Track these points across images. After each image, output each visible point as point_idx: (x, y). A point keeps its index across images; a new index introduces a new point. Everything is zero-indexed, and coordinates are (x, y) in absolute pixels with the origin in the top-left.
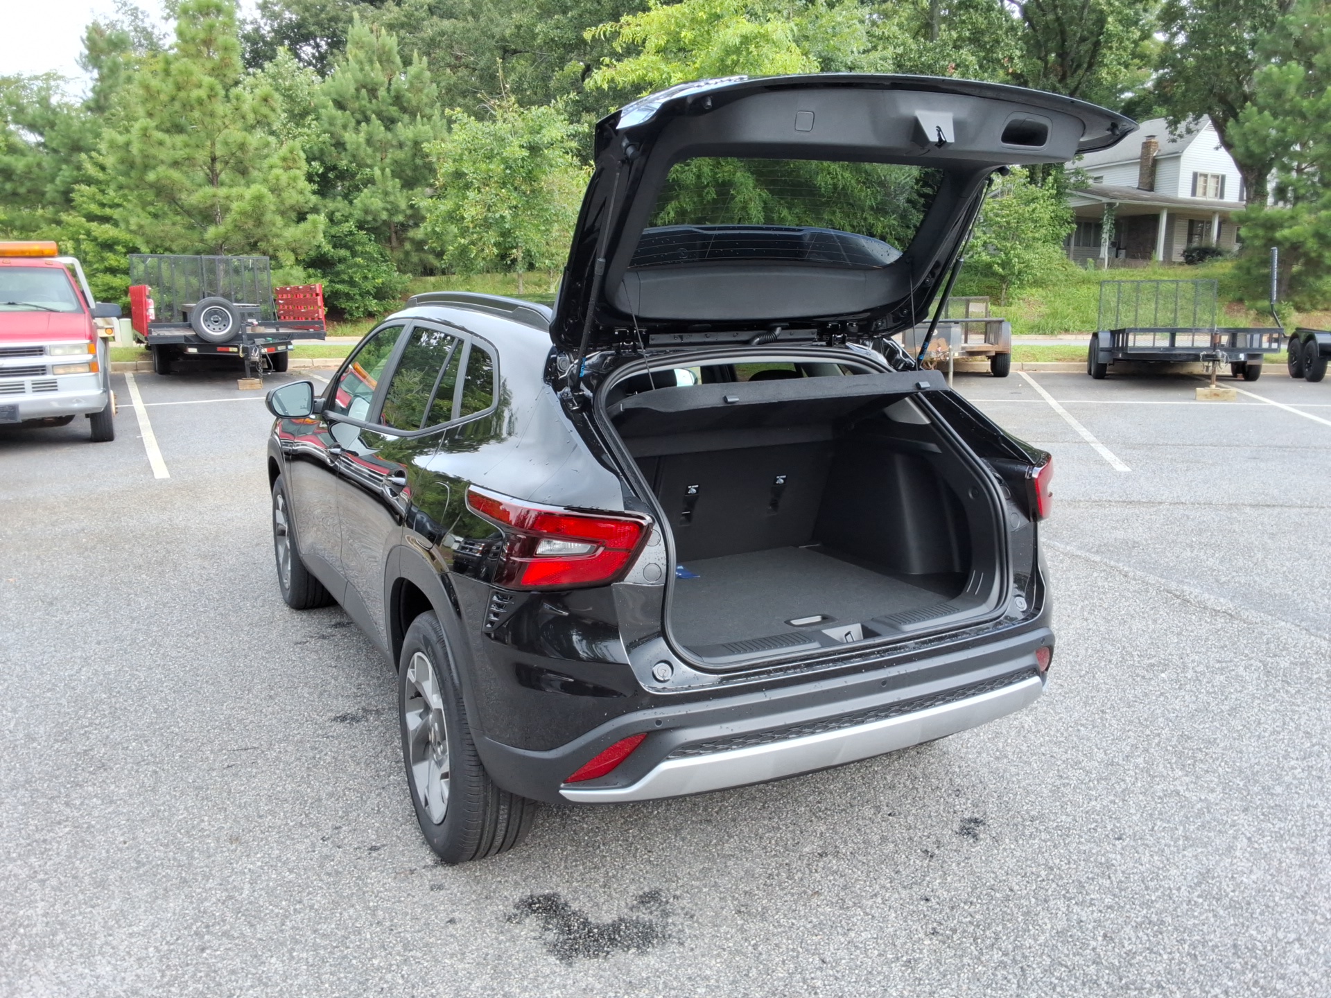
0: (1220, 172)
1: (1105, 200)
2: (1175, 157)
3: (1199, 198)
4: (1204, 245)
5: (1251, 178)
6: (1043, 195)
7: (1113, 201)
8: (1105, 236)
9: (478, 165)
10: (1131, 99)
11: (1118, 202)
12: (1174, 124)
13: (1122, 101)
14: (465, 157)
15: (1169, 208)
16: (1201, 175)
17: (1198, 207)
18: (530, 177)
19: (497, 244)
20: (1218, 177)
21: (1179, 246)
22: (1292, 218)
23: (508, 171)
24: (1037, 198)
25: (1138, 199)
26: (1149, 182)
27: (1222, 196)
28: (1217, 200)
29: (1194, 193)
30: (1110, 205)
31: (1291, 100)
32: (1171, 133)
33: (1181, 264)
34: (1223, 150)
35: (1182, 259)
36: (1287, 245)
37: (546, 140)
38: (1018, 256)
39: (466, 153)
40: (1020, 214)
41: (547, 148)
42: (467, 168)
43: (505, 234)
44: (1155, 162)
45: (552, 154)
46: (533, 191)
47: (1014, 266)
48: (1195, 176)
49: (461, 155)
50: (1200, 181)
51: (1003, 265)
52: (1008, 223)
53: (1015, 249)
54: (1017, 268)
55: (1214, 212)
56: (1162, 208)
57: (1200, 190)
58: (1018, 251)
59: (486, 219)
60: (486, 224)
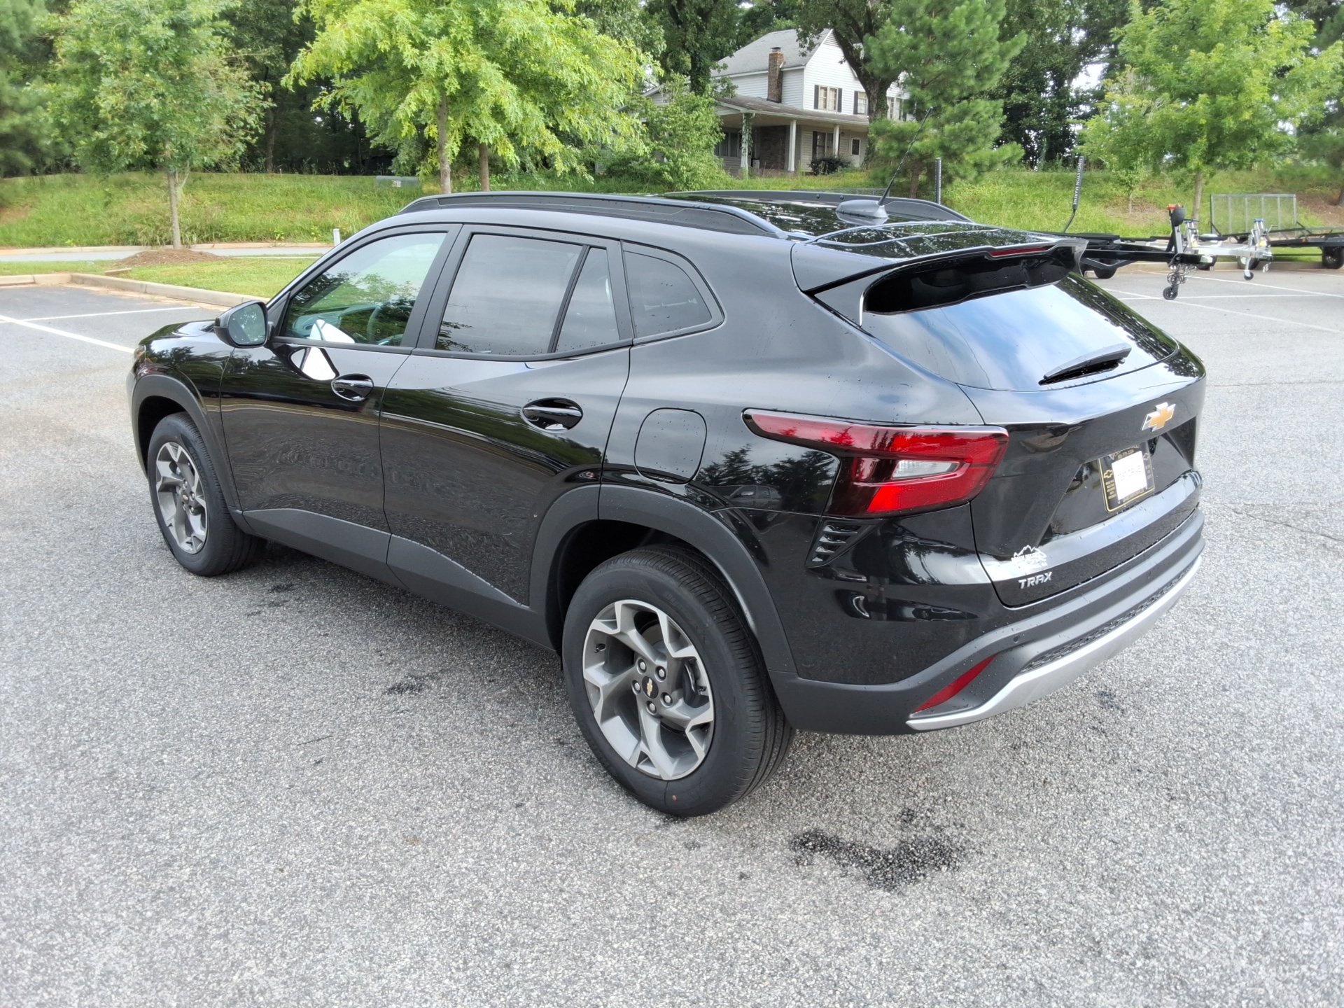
0: (837, 86)
1: (743, 110)
2: (799, 69)
3: (821, 110)
4: (827, 156)
5: (874, 92)
6: (704, 103)
7: (750, 111)
8: (745, 146)
9: (110, 44)
10: (752, 10)
11: (754, 112)
12: (803, 36)
13: (741, 11)
14: (91, 35)
15: (798, 120)
16: (822, 88)
17: (821, 119)
18: (178, 62)
19: (144, 139)
20: (835, 90)
21: (807, 158)
22: (921, 131)
23: (150, 53)
24: (698, 106)
25: (772, 110)
26: (777, 92)
27: (840, 110)
28: (835, 113)
29: (816, 106)
30: (748, 115)
31: (921, 18)
32: (801, 46)
33: (807, 174)
34: (846, 64)
35: (810, 170)
36: (917, 156)
37: (194, 17)
38: (685, 164)
39: (93, 30)
40: (685, 122)
41: (194, 27)
42: (96, 48)
43: (152, 126)
44: (782, 74)
45: (203, 34)
46: (182, 77)
47: (682, 174)
48: (817, 88)
49: (86, 32)
50: (821, 93)
51: (672, 172)
52: (674, 130)
53: (682, 157)
54: (685, 176)
55: (835, 125)
56: (792, 119)
57: (821, 103)
58: (685, 159)
59: (126, 110)
60: (127, 116)
